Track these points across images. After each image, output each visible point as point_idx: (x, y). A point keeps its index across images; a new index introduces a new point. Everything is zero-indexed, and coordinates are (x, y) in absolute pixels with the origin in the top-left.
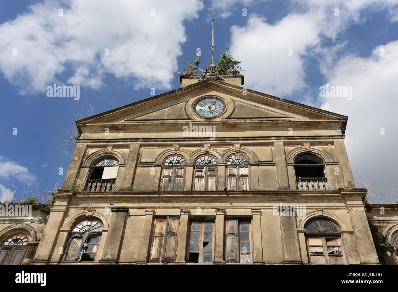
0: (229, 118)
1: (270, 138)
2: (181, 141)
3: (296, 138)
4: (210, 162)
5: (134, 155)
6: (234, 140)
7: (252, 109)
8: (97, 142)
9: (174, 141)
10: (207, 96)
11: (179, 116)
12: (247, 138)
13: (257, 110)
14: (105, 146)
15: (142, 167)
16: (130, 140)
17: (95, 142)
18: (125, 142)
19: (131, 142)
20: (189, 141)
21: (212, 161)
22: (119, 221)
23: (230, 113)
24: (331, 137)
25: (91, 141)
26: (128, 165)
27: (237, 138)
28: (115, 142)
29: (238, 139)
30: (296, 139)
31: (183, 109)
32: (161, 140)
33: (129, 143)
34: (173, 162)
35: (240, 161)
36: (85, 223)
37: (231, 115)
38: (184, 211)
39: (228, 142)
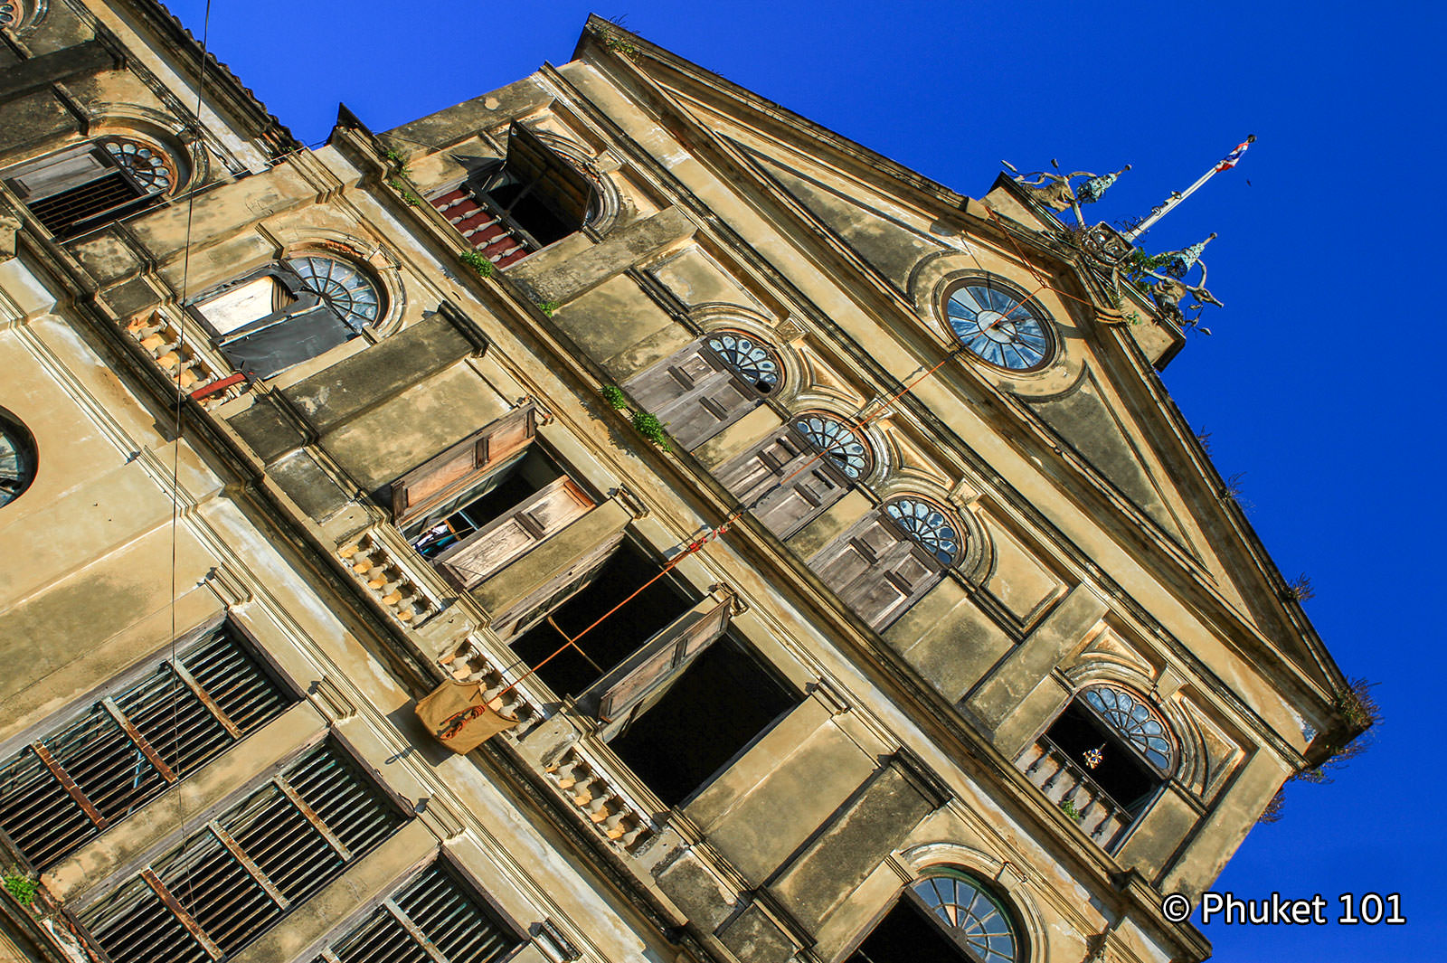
0: (1024, 402)
1: (1082, 561)
2: (821, 326)
3: (1159, 631)
4: (844, 457)
5: (652, 240)
6: (974, 468)
7: (1113, 443)
8: (591, 116)
9: (803, 309)
10: (1020, 292)
11: (885, 265)
12: (1015, 497)
13: (1126, 458)
14: (600, 147)
15: (643, 289)
16: (682, 192)
17: (585, 111)
18: (665, 184)
19: (682, 199)
20: (845, 348)
21: (850, 460)
22: (433, 350)
23: (1039, 394)
24: (1263, 729)
25: (579, 100)
26: (608, 247)
27: (989, 472)
28: (638, 159)
29: (989, 474)
30: (1157, 636)
31: (919, 258)
32: (769, 272)
33: (674, 199)
34: (740, 357)
35: (931, 535)
36: (346, 278)
37: (1039, 400)
39: (951, 455)
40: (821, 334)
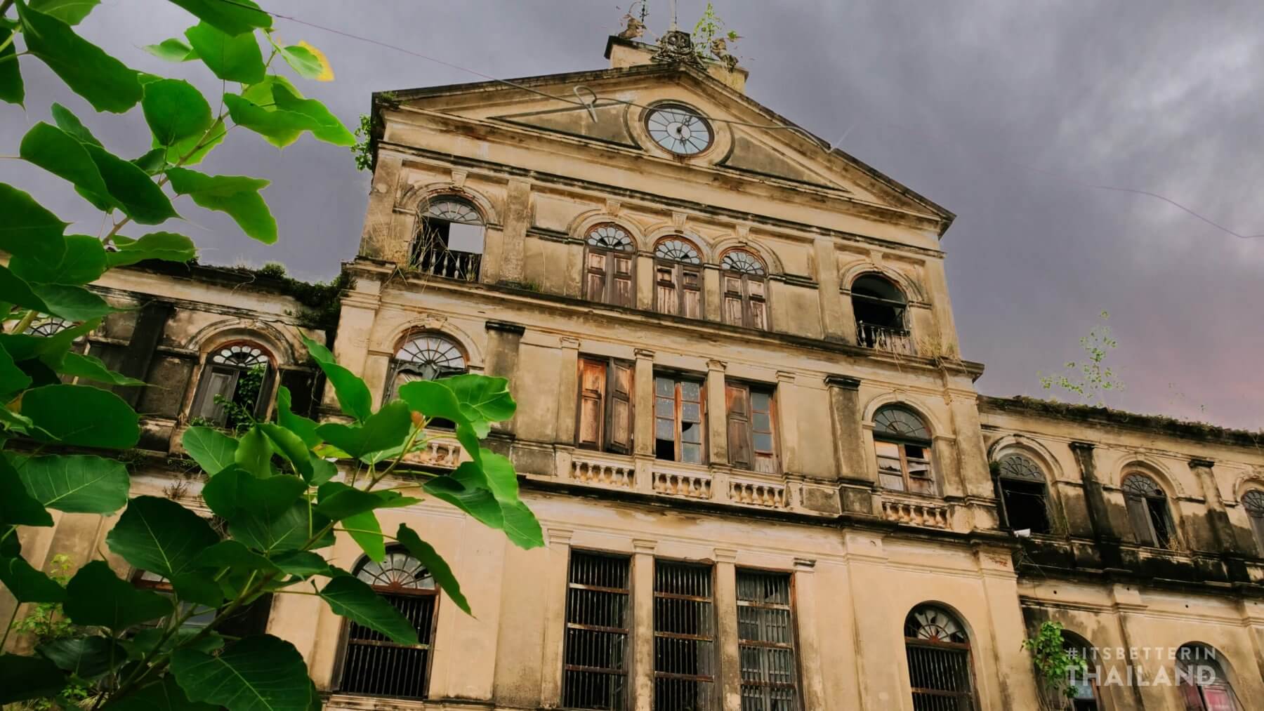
0: (722, 164)
1: (808, 229)
2: (624, 195)
3: (858, 238)
4: (686, 256)
5: (521, 208)
6: (737, 218)
7: (768, 156)
8: (428, 157)
9: (610, 193)
10: (672, 102)
11: (614, 137)
12: (763, 219)
13: (779, 159)
14: (448, 172)
15: (541, 238)
16: (507, 169)
17: (423, 156)
18: (495, 171)
19: (511, 173)
20: (643, 199)
21: (690, 254)
22: (506, 351)
23: (725, 154)
24: (922, 251)
25: (413, 152)
26: (510, 229)
27: (744, 215)
28: (472, 166)
29: (745, 217)
30: (858, 241)
31: (622, 119)
32: (580, 184)
33: (506, 176)
34: (606, 239)
35: (747, 265)
36: (422, 343)
37: (727, 158)
38: (644, 352)
39: (724, 219)
40: (627, 199)
